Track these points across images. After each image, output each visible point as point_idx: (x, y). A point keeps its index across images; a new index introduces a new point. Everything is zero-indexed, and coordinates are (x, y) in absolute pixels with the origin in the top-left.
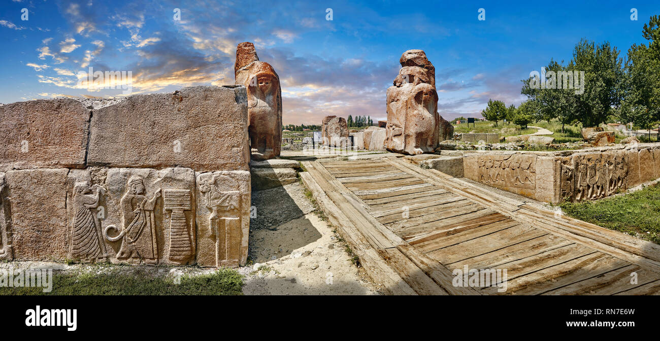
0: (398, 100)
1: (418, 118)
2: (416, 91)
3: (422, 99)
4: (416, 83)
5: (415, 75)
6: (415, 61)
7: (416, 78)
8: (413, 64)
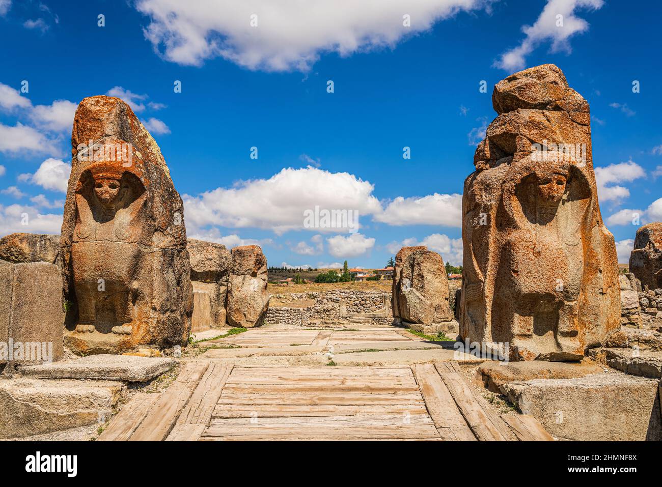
1: (520, 251)
2: (516, 176)
3: (535, 197)
4: (520, 153)
5: (517, 134)
6: (522, 96)
7: (518, 141)
8: (517, 104)
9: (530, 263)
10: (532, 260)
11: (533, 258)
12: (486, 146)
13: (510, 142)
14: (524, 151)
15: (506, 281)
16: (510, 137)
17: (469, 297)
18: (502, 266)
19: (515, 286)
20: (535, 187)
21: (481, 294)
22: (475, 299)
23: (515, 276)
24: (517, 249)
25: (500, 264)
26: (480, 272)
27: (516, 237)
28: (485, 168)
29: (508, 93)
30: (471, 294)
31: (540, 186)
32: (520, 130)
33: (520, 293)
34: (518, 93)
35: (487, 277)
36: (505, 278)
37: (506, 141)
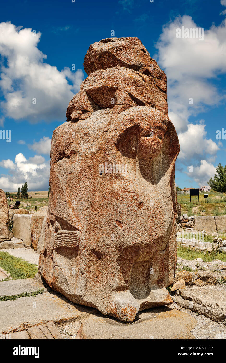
0: (73, 152)
1: (125, 202)
2: (119, 126)
3: (136, 149)
4: (121, 105)
5: (118, 88)
6: (119, 56)
7: (119, 94)
8: (114, 63)
9: (134, 215)
10: (136, 211)
11: (136, 208)
12: (82, 98)
13: (108, 96)
14: (125, 104)
15: (107, 231)
16: (109, 91)
17: (59, 243)
18: (103, 216)
19: (118, 238)
20: (137, 139)
21: (77, 243)
22: (68, 246)
23: (119, 227)
24: (121, 199)
25: (100, 214)
26: (77, 221)
27: (120, 188)
28: (81, 119)
29: (107, 51)
30: (64, 241)
31: (144, 138)
32: (120, 84)
33: (124, 245)
34: (116, 53)
35: (85, 226)
36: (107, 229)
37: (103, 94)
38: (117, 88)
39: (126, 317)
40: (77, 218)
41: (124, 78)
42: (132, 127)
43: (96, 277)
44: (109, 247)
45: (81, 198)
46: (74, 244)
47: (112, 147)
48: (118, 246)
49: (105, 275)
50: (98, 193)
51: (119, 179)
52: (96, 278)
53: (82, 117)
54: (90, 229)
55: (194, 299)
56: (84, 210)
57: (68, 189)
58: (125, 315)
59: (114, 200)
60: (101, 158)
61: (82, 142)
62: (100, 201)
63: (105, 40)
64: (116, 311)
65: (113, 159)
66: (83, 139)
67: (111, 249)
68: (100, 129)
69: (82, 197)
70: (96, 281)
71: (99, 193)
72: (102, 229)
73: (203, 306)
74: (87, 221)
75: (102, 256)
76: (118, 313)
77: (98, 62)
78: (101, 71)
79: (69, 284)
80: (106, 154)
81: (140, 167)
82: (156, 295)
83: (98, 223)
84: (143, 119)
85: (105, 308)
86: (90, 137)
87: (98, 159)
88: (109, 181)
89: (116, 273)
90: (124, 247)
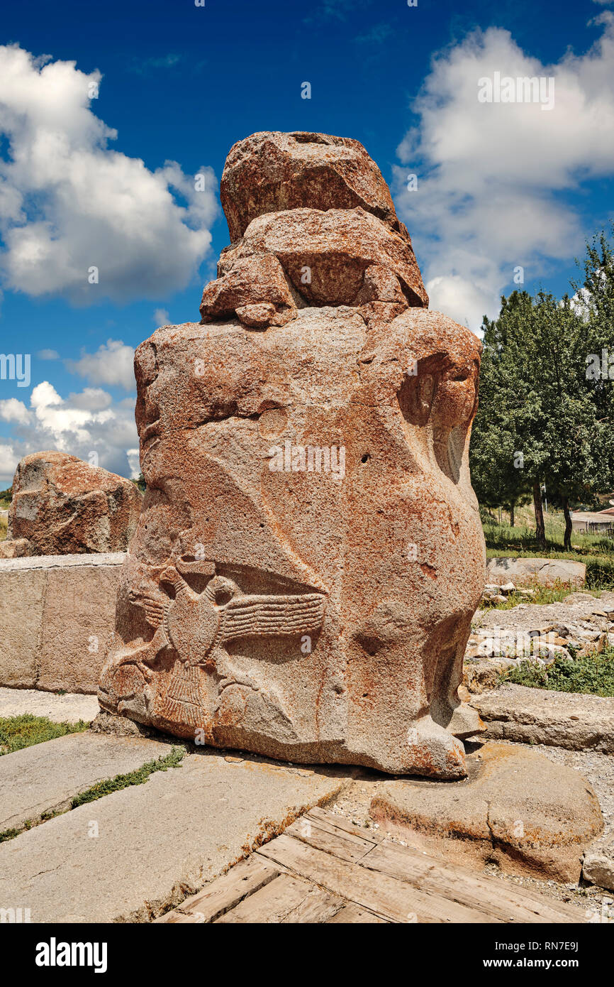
0: (271, 406)
2: (402, 352)
3: (430, 405)
4: (390, 304)
5: (373, 261)
6: (352, 182)
7: (380, 278)
8: (337, 196)
9: (451, 550)
10: (453, 541)
11: (453, 536)
12: (273, 273)
13: (342, 276)
14: (397, 301)
15: (397, 589)
16: (347, 264)
17: (241, 627)
18: (382, 557)
19: (428, 602)
20: (436, 384)
21: (317, 623)
22: (278, 633)
23: (430, 578)
24: (429, 518)
25: (372, 551)
26: (310, 570)
27: (422, 492)
28: (274, 323)
29: (327, 167)
30: (259, 621)
31: (454, 384)
32: (378, 254)
33: (439, 616)
34: (346, 174)
35: (339, 582)
36: (396, 584)
37: (328, 270)
38: (371, 262)
39: (458, 767)
40: (309, 564)
41: (382, 239)
42: (430, 357)
43: (365, 696)
44: (403, 623)
45: (317, 517)
46: (305, 625)
47: (391, 400)
48: (428, 619)
49: (388, 687)
50: (361, 504)
51: (412, 472)
52: (365, 699)
53: (276, 318)
54: (349, 587)
55: (513, 717)
56: (329, 544)
57: (266, 496)
58: (457, 765)
59: (412, 519)
60: (363, 424)
61: (296, 382)
62: (370, 522)
63: (304, 136)
64: (429, 761)
65: (395, 428)
66: (298, 375)
67: (408, 627)
68: (348, 355)
69: (320, 513)
70: (364, 703)
71: (363, 505)
72: (380, 587)
73: (542, 726)
74: (342, 570)
75: (381, 647)
76: (435, 763)
77: (294, 187)
78: (316, 213)
79: (293, 722)
80: (378, 414)
81: (435, 446)
82: (466, 718)
83: (369, 572)
84: (450, 341)
85: (396, 760)
86: (322, 371)
87: (354, 425)
88: (388, 477)
89: (418, 679)
90: (440, 620)
